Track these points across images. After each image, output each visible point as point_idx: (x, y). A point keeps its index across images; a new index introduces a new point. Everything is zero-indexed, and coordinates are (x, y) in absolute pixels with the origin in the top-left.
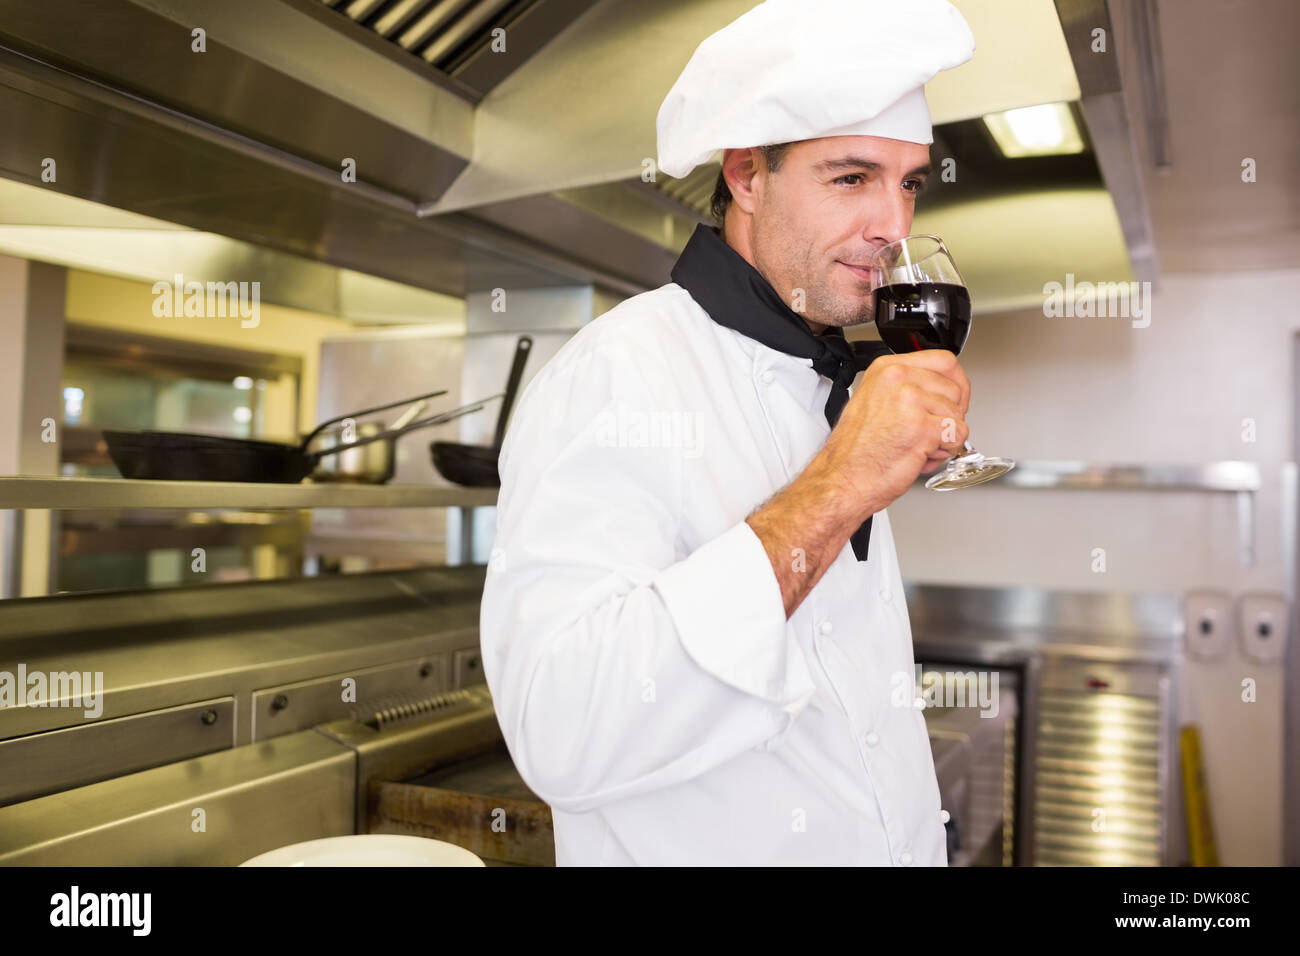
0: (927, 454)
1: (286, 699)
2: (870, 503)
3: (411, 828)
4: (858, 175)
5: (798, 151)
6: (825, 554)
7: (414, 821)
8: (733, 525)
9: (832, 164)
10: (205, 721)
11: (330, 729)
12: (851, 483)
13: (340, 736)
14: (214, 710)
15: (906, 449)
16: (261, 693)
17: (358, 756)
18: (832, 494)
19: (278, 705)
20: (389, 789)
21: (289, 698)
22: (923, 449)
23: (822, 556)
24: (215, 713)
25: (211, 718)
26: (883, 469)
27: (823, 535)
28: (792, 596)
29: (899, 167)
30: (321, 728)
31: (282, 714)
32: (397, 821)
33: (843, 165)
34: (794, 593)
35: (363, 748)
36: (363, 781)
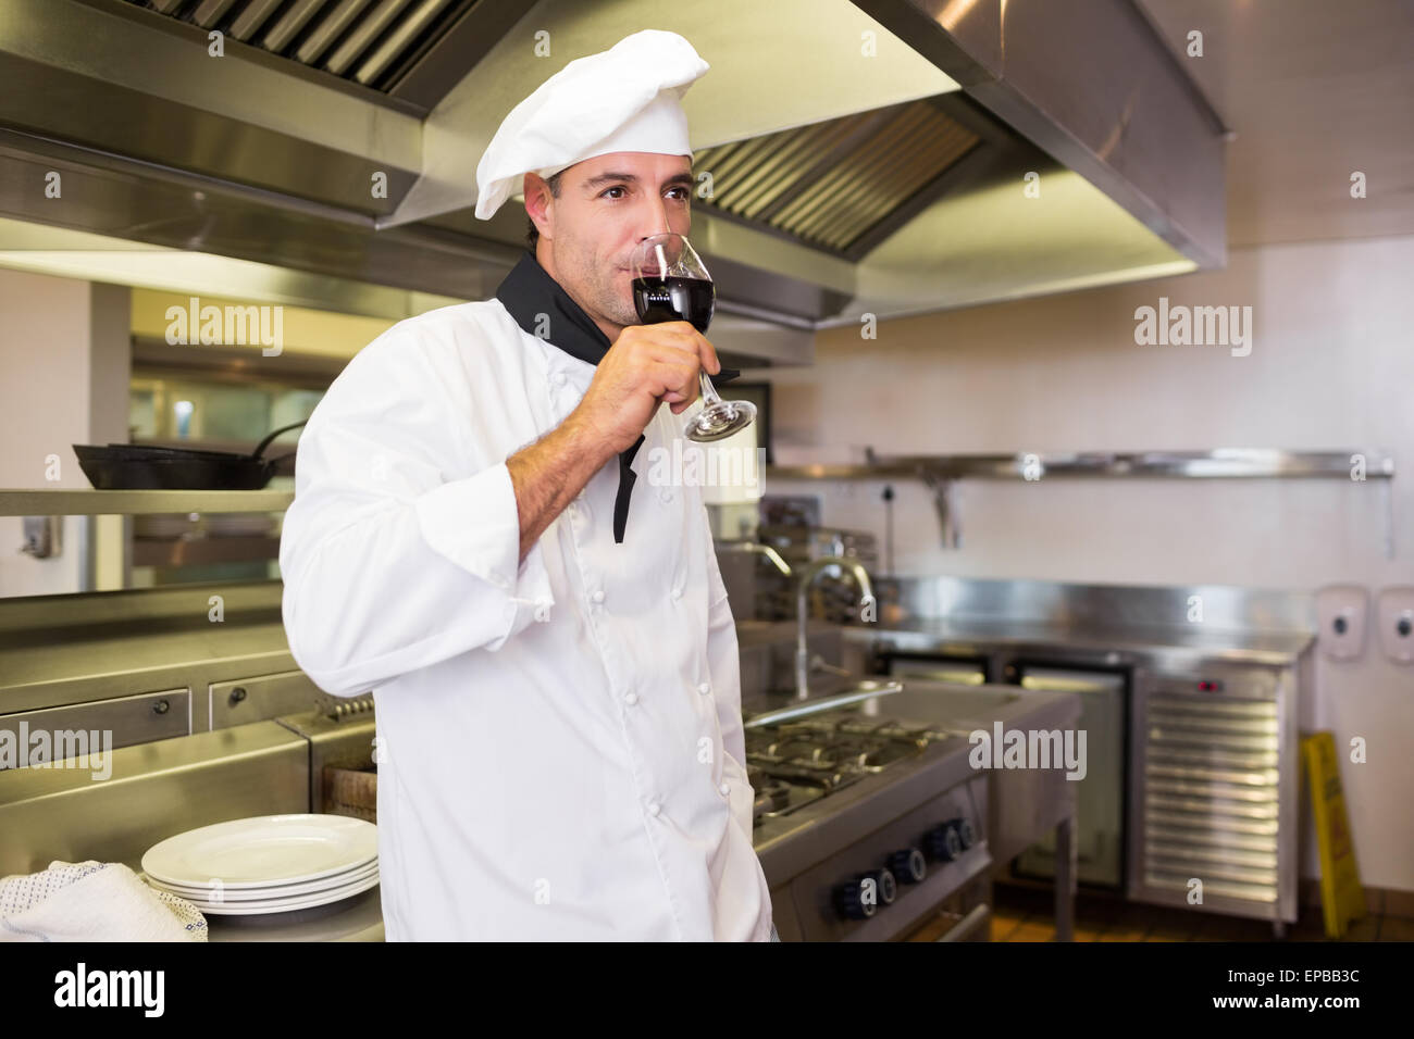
0: (651, 394)
1: (244, 691)
2: (608, 439)
3: (360, 812)
4: (620, 188)
5: (567, 176)
6: (568, 480)
7: (362, 805)
8: (495, 463)
9: (594, 181)
10: (158, 711)
11: (290, 720)
12: (591, 422)
13: (299, 727)
14: (165, 701)
15: (633, 390)
16: (216, 686)
17: (310, 744)
18: (575, 430)
19: (237, 697)
20: (341, 774)
21: (248, 691)
22: (646, 390)
23: (565, 481)
24: (167, 703)
25: (163, 707)
26: (615, 409)
27: (566, 462)
28: (536, 512)
29: (654, 178)
30: (282, 720)
31: (241, 704)
32: (348, 806)
33: (601, 180)
34: (539, 510)
35: (316, 738)
36: (317, 769)
